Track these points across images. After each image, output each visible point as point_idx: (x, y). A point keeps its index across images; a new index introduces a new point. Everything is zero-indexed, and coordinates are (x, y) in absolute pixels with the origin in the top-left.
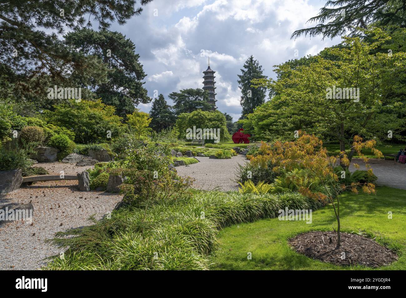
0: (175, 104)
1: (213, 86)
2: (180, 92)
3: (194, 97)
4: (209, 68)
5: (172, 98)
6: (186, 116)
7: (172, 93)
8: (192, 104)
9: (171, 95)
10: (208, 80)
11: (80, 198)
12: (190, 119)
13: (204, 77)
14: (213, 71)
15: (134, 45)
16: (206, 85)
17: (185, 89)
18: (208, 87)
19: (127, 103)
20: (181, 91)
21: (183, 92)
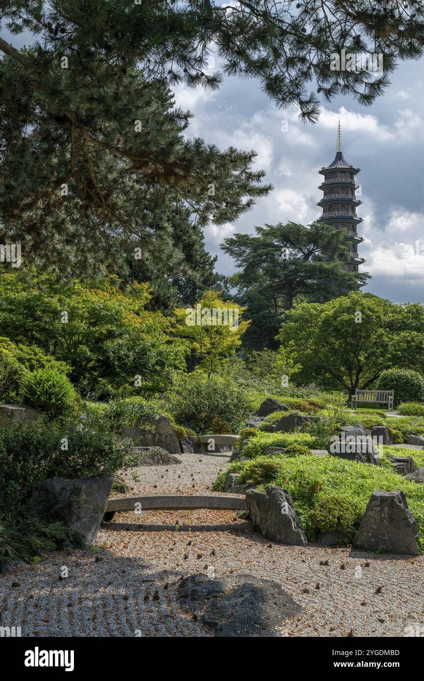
0: (241, 270)
1: (350, 214)
2: (254, 235)
3: (301, 250)
4: (339, 156)
5: (232, 253)
6: (313, 311)
7: (234, 238)
8: (296, 272)
9: (231, 242)
10: (336, 196)
11: (321, 564)
12: (326, 322)
13: (324, 184)
14: (351, 168)
15: (172, 96)
16: (329, 210)
17: (275, 224)
18: (337, 218)
19: (152, 272)
20: (259, 229)
21: (266, 234)
